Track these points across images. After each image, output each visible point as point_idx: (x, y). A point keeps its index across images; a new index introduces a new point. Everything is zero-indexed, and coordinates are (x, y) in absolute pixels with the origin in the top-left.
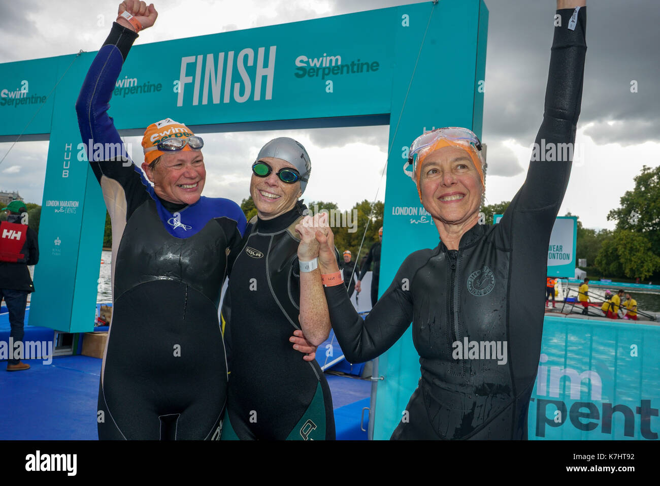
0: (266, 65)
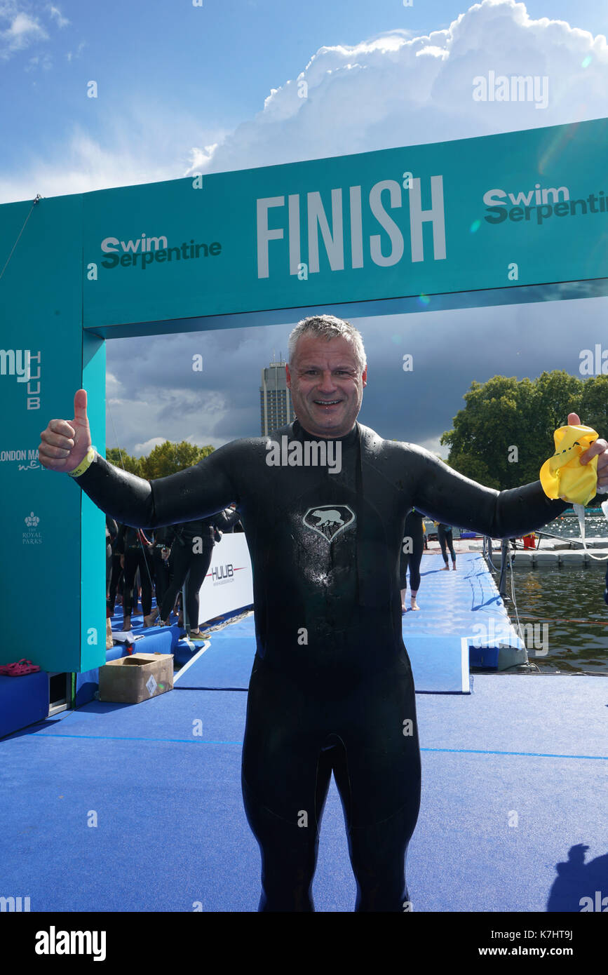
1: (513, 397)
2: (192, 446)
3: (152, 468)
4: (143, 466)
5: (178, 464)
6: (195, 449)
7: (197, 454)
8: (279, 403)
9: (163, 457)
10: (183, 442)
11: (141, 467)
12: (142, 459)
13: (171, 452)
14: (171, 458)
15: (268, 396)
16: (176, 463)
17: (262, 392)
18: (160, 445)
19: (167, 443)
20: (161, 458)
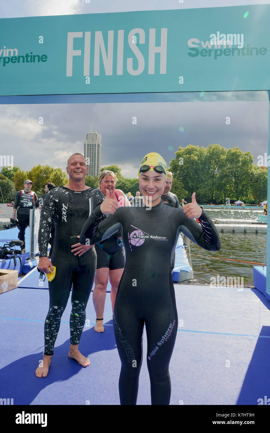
0: (158, 44)
2: (51, 168)
3: (32, 176)
4: (27, 175)
5: (44, 175)
6: (52, 169)
7: (53, 171)
8: (93, 150)
9: (37, 172)
10: (47, 165)
11: (27, 176)
12: (27, 172)
13: (41, 170)
14: (41, 172)
15: (88, 147)
16: (43, 175)
17: (85, 145)
18: (36, 166)
19: (40, 165)
20: (36, 172)
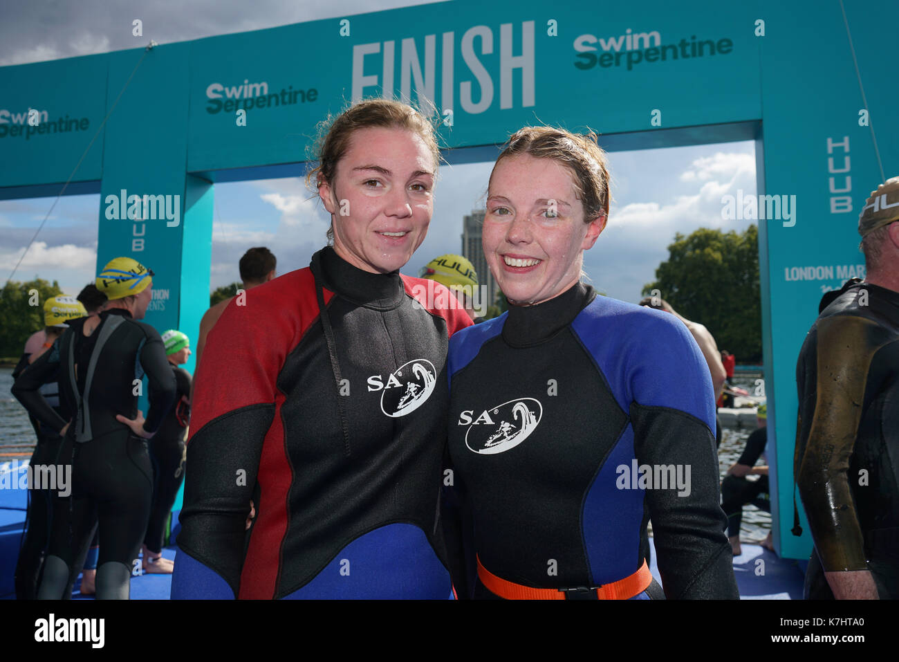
1: (719, 249)
